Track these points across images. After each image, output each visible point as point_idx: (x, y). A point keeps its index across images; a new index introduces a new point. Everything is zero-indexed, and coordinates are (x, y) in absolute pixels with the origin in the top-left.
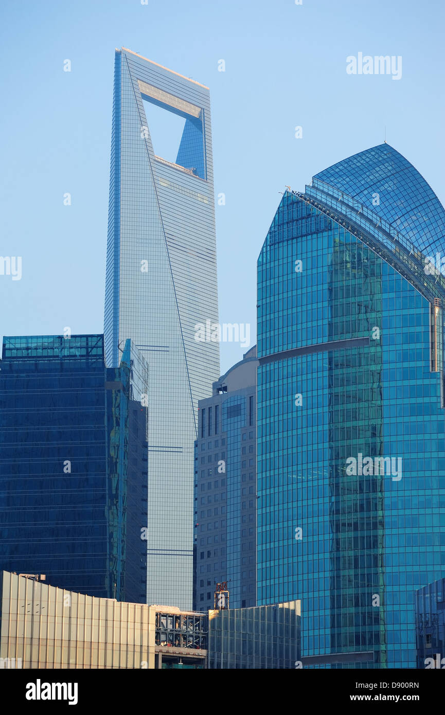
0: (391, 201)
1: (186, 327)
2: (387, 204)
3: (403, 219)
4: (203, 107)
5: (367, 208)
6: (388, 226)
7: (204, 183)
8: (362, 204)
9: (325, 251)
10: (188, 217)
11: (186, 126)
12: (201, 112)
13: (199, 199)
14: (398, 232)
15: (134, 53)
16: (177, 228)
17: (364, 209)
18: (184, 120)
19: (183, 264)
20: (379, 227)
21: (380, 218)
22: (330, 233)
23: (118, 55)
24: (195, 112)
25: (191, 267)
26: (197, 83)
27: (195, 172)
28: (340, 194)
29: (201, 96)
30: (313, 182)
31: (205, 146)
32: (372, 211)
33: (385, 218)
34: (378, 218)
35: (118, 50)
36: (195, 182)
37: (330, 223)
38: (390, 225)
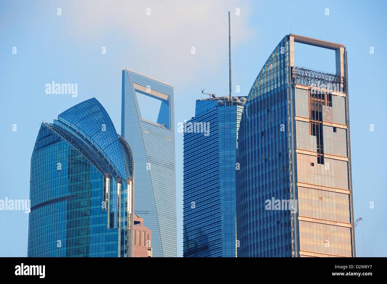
0: (92, 126)
1: (157, 201)
2: (90, 127)
3: (96, 134)
4: (169, 95)
5: (81, 129)
6: (89, 138)
7: (170, 131)
8: (79, 128)
9: (57, 152)
10: (160, 147)
11: (162, 104)
12: (168, 97)
13: (166, 139)
14: (94, 141)
15: (132, 71)
16: (154, 153)
17: (80, 130)
18: (161, 102)
19: (156, 170)
20: (85, 139)
21: (87, 134)
22: (60, 143)
23: (123, 72)
24: (166, 98)
25: (161, 172)
26: (167, 84)
27: (165, 126)
28: (70, 123)
29: (169, 90)
30: (58, 118)
31: (170, 113)
32: (83, 131)
33: (88, 134)
34: (86, 135)
35: (124, 69)
36: (164, 130)
37: (60, 138)
38: (90, 138)
